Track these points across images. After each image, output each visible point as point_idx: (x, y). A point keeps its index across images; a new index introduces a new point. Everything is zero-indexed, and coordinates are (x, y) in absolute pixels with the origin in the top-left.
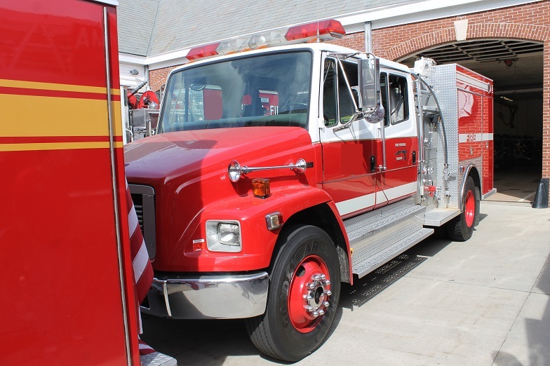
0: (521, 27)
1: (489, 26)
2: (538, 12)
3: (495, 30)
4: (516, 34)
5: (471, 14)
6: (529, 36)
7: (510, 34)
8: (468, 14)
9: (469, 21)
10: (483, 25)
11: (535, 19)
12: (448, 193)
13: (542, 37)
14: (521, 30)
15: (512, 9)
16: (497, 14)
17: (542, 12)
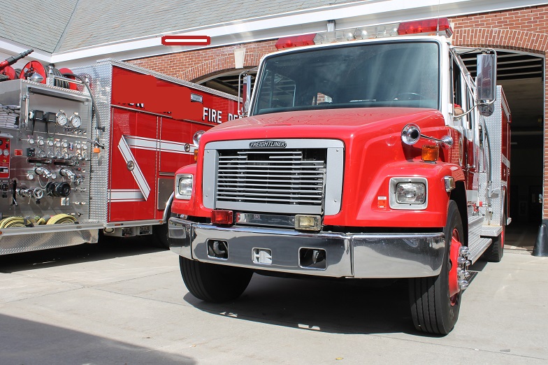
0: (519, 34)
1: (480, 32)
2: (538, 18)
3: (487, 36)
4: (513, 43)
5: (459, 17)
6: (527, 45)
7: (505, 42)
8: (455, 17)
9: (456, 24)
10: (473, 30)
11: (534, 26)
12: (490, 209)
13: (543, 47)
14: (518, 38)
15: (507, 13)
16: (490, 18)
17: (543, 17)
